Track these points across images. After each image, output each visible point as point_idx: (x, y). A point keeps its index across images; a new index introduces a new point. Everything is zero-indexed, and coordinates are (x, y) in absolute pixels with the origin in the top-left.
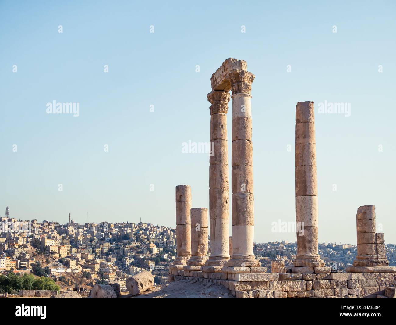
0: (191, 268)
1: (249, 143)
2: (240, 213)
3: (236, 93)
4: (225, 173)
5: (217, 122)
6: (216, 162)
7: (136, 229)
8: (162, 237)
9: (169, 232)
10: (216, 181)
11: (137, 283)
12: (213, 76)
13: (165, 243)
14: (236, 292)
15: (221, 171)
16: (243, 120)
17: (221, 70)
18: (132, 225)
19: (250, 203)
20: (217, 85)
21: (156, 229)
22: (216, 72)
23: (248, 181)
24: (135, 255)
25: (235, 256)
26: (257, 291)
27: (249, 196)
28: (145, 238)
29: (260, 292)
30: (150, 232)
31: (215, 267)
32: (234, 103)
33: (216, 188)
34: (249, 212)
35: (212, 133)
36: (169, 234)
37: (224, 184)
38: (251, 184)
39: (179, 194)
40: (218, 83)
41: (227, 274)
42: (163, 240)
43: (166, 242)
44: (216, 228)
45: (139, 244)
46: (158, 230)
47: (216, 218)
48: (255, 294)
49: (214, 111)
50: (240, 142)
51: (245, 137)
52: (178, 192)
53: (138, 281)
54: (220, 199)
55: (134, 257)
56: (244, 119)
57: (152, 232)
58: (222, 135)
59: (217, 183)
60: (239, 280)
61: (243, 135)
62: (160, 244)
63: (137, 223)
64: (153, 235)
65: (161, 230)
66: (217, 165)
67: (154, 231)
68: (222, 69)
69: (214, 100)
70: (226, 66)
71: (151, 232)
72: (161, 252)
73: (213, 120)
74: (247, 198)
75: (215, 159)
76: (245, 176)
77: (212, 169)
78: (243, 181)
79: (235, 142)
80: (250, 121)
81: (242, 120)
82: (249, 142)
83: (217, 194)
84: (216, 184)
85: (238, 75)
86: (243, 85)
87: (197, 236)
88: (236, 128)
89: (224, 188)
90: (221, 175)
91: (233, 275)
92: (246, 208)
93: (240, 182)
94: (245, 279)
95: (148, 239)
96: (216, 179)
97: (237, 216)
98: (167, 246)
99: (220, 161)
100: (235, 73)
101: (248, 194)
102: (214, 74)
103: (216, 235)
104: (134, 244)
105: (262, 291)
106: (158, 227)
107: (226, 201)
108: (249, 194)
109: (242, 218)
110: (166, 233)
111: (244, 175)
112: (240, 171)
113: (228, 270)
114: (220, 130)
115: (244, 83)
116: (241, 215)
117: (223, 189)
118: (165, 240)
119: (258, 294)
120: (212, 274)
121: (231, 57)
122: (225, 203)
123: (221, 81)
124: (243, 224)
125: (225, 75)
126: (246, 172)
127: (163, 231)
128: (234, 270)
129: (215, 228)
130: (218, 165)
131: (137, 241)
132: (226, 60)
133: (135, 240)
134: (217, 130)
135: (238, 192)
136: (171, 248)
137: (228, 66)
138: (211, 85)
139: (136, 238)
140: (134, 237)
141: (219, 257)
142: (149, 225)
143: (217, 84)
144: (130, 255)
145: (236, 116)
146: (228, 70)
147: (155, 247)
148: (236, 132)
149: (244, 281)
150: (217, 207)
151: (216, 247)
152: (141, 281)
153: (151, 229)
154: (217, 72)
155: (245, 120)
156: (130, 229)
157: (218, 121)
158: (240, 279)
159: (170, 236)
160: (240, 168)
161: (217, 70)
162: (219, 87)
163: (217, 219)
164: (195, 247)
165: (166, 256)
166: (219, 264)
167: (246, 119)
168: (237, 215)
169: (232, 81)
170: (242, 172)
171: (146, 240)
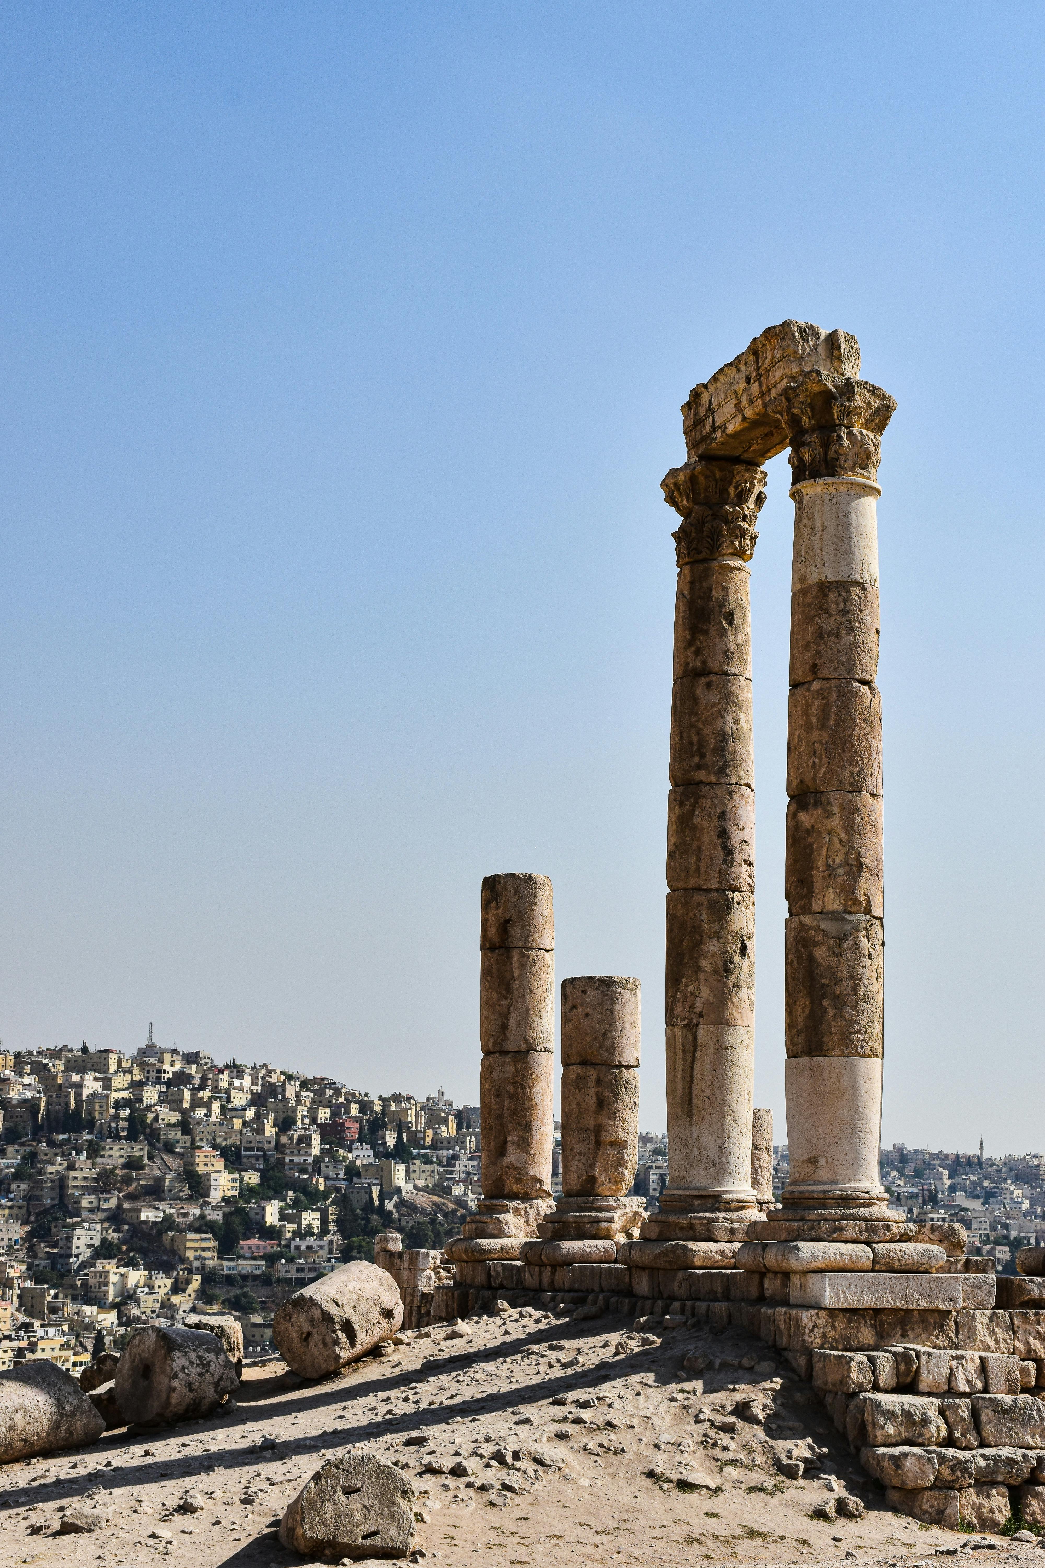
0: (564, 1251)
1: (869, 696)
2: (825, 1003)
3: (815, 475)
4: (741, 825)
5: (710, 598)
6: (701, 775)
7: (128, 1077)
8: (258, 1115)
9: (291, 1090)
10: (699, 860)
11: (327, 1318)
12: (696, 394)
13: (273, 1145)
14: (809, 1353)
15: (723, 813)
16: (844, 594)
17: (739, 370)
18: (107, 1059)
19: (870, 958)
20: (718, 434)
21: (225, 1076)
22: (715, 379)
23: (862, 860)
24: (119, 1206)
25: (801, 1192)
26: (913, 1353)
27: (866, 929)
28: (169, 1125)
29: (924, 1359)
30: (195, 1091)
31: (692, 1245)
32: (805, 521)
33: (700, 889)
34: (867, 999)
35: (686, 649)
36: (292, 1104)
37: (735, 872)
38: (876, 874)
39: (499, 912)
40: (723, 427)
41: (762, 1275)
42: (260, 1131)
43: (277, 1142)
44: (697, 1066)
45: (140, 1150)
46: (237, 1083)
47: (697, 1025)
48: (902, 1367)
49: (696, 549)
50: (830, 688)
51: (851, 670)
52: (493, 905)
53: (333, 1310)
54: (719, 938)
55: (115, 1218)
56: (848, 592)
57: (205, 1095)
58: (728, 656)
59: (703, 869)
60: (827, 1302)
61: (844, 659)
62: (246, 1149)
63: (130, 1051)
64: (210, 1110)
65: (254, 1083)
66: (705, 790)
67: (216, 1089)
68: (743, 368)
69: (696, 502)
70: (769, 357)
71: (201, 1094)
72: (247, 1192)
73: (692, 589)
74: (856, 934)
75: (696, 759)
76: (850, 840)
77: (681, 804)
78: (838, 861)
79: (809, 690)
80: (875, 601)
81: (840, 595)
82: (868, 692)
83: (705, 917)
84: (698, 869)
85: (827, 397)
86: (846, 443)
87: (593, 1107)
88: (810, 630)
89: (737, 889)
90: (724, 834)
91: (796, 1280)
92: (855, 980)
93: (828, 866)
94: (850, 1297)
95: (185, 1126)
96: (699, 849)
97: (812, 1016)
98: (280, 1163)
99: (722, 771)
100: (816, 388)
101: (863, 917)
102: (705, 386)
103: (695, 1101)
104: (115, 1152)
105: (930, 1354)
106: (236, 1070)
107: (743, 950)
108: (868, 917)
109: (833, 1023)
110: (275, 1097)
111: (843, 836)
112: (827, 817)
113: (772, 1258)
114: (723, 633)
115: (850, 434)
116: (831, 1012)
117: (729, 893)
118: (270, 1131)
119: (915, 1367)
120: (681, 1274)
121: (794, 319)
122: (737, 958)
123: (739, 418)
124: (837, 1052)
125: (763, 394)
126: (854, 822)
127: (259, 1088)
128: (801, 1254)
129: (692, 1068)
130: (708, 787)
131: (132, 1136)
132: (768, 331)
133: (123, 1133)
134: (706, 632)
135: (816, 907)
136: (303, 1171)
137: (778, 354)
138: (686, 433)
139: (126, 1125)
140: (116, 1117)
141: (710, 1201)
142: (192, 1058)
143: (714, 429)
144: (95, 1204)
145: (814, 577)
146: (777, 373)
147: (220, 1164)
148: (813, 647)
149: (845, 1306)
150: (701, 976)
151: (696, 1152)
152: (348, 1309)
153: (204, 1079)
154: (721, 377)
155: (853, 596)
156: (96, 1079)
157: (714, 593)
158: (828, 1300)
159: (294, 1110)
160: (829, 803)
161: (722, 370)
162: (722, 443)
163: (701, 1026)
164: (580, 1154)
165: (272, 1213)
166: (709, 1230)
167: (856, 590)
168: (812, 1011)
169: (795, 421)
170: (835, 822)
171: (176, 1135)
